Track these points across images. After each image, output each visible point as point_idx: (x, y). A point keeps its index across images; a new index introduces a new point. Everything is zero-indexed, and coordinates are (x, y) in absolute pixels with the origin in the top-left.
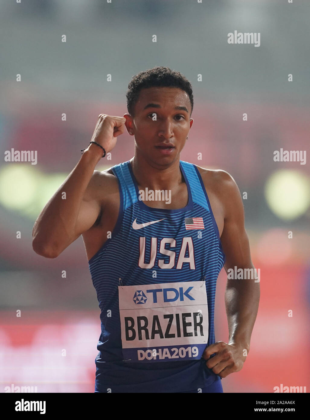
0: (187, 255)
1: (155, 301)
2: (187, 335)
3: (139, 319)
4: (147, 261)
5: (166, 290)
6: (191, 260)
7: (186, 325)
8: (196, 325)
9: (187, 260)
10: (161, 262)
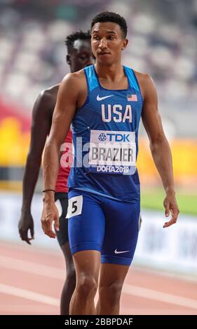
0: (128, 115)
1: (111, 140)
2: (124, 160)
3: (101, 149)
4: (107, 117)
5: (117, 135)
6: (130, 118)
7: (125, 155)
8: (129, 155)
9: (128, 117)
10: (115, 118)
